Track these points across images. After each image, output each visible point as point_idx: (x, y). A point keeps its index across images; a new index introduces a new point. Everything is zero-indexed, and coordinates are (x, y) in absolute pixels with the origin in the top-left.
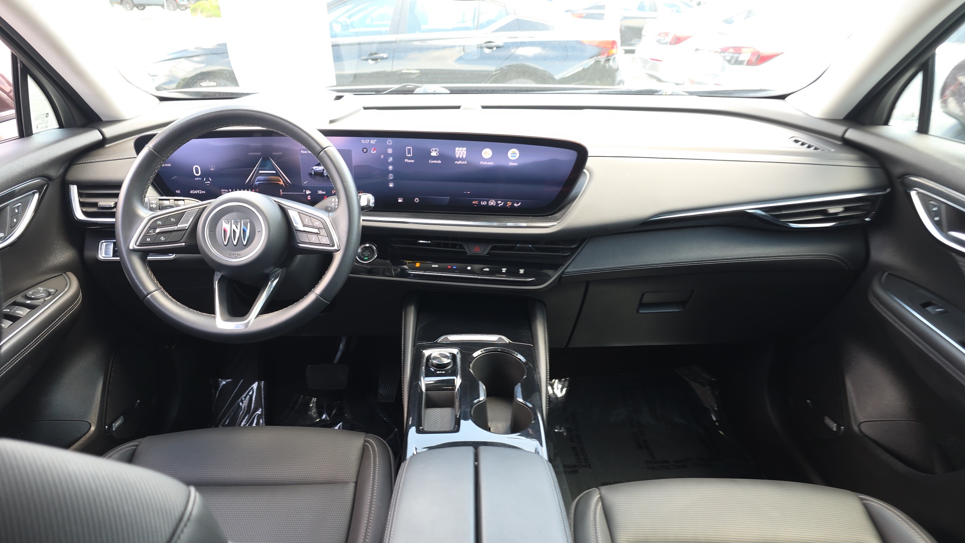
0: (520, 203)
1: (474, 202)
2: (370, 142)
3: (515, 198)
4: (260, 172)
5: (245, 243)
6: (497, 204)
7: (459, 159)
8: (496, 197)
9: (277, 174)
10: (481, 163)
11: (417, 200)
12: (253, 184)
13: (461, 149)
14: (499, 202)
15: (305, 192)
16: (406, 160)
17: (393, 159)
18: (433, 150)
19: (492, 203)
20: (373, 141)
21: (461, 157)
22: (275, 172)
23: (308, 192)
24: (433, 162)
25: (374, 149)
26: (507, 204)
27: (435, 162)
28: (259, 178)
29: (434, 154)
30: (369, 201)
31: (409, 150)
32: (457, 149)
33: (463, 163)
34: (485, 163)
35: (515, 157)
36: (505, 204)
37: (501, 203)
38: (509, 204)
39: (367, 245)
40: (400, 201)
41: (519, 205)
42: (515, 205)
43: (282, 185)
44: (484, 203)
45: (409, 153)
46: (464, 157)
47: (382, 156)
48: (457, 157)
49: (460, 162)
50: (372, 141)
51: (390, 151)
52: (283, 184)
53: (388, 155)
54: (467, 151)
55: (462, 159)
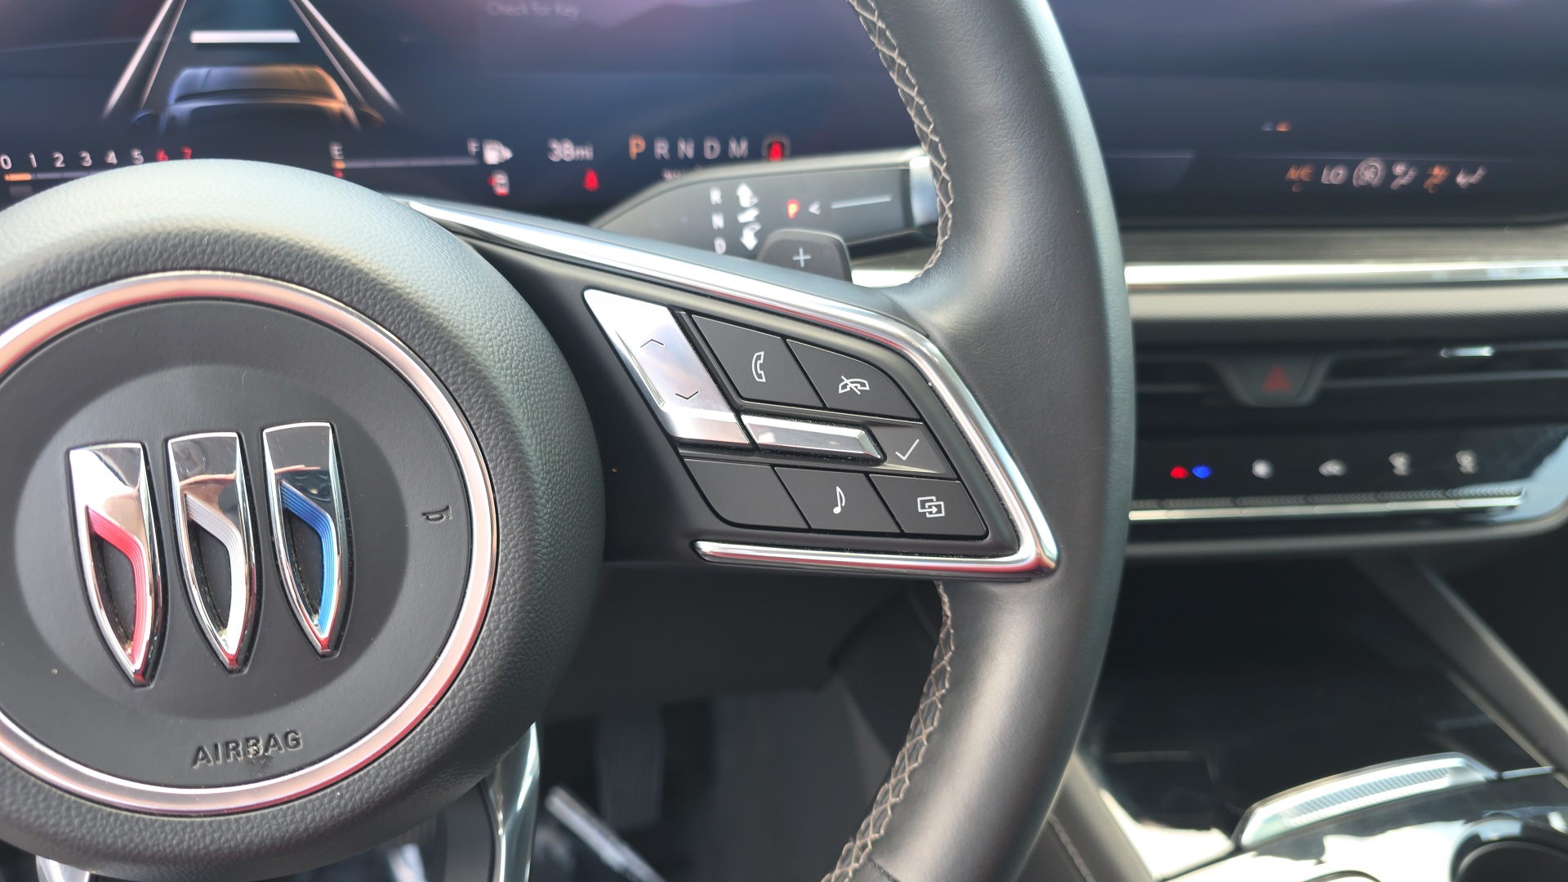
0: (1480, 172)
1: (1293, 174)
3: (1460, 155)
4: (199, 37)
5: (320, 628)
6: (1390, 176)
8: (1389, 150)
9: (308, 51)
12: (154, 118)
14: (1398, 169)
15: (480, 154)
19: (1369, 172)
22: (290, 37)
23: (495, 154)
26: (1431, 176)
28: (191, 81)
36: (1424, 175)
37: (1404, 174)
38: (1438, 174)
41: (1475, 178)
42: (1460, 179)
43: (343, 116)
44: (1334, 176)
52: (350, 112)
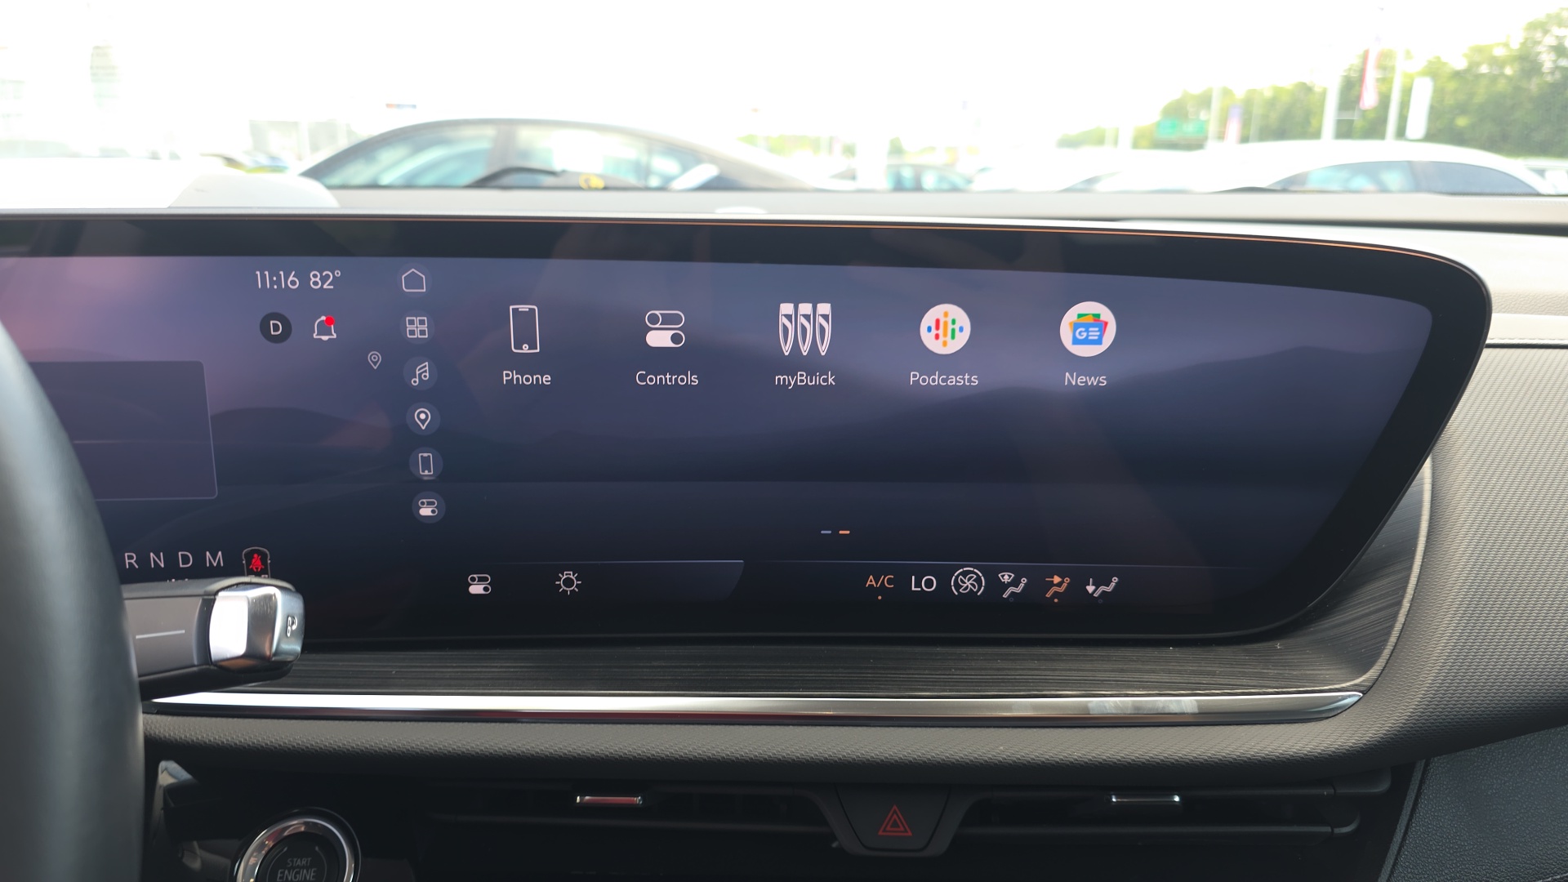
0: (1115, 580)
1: (872, 582)
2: (304, 279)
3: (1089, 559)
6: (996, 586)
7: (795, 363)
8: (989, 553)
10: (914, 377)
11: (569, 582)
13: (805, 308)
14: (1006, 578)
16: (509, 376)
17: (438, 368)
18: (654, 319)
19: (968, 581)
20: (322, 278)
21: (805, 349)
24: (653, 380)
25: (329, 321)
26: (1052, 584)
27: (668, 379)
29: (658, 339)
30: (260, 620)
31: (524, 319)
32: (786, 308)
33: (818, 380)
34: (936, 380)
35: (1099, 342)
36: (1039, 584)
37: (1015, 583)
38: (1058, 583)
39: (296, 825)
40: (476, 589)
41: (1109, 589)
42: (1090, 589)
44: (927, 584)
45: (525, 337)
46: (823, 349)
47: (375, 358)
48: (787, 349)
49: (802, 378)
50: (315, 278)
51: (417, 328)
53: (404, 352)
54: (837, 317)
55: (813, 364)
